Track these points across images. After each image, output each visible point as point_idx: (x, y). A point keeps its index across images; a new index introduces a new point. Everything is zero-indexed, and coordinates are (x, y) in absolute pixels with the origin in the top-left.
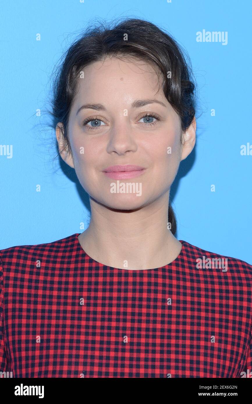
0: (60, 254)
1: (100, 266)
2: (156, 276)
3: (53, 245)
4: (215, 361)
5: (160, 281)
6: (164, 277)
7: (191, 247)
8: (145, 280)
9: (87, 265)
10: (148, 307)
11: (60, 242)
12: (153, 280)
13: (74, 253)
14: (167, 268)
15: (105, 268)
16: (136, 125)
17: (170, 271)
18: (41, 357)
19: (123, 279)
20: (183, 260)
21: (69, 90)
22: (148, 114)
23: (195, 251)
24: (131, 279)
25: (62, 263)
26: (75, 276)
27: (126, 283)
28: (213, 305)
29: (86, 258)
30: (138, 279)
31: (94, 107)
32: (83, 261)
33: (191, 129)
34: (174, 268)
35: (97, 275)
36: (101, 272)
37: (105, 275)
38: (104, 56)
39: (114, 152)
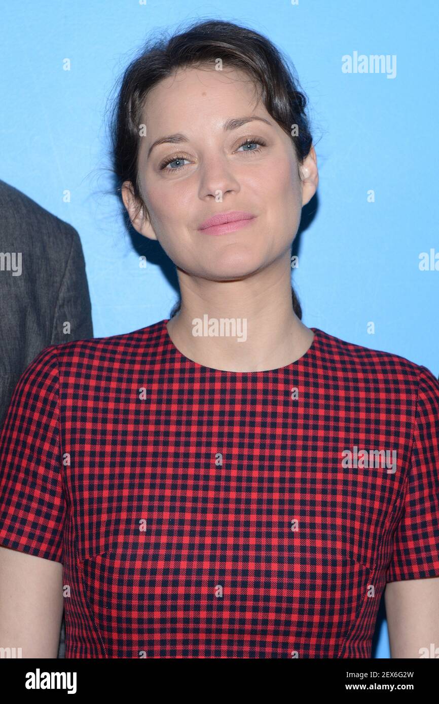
0: (141, 351)
1: (196, 366)
2: (276, 381)
3: (131, 336)
4: (359, 501)
5: (280, 386)
6: (286, 382)
8: (260, 386)
9: (177, 366)
10: (264, 425)
11: (141, 332)
12: (270, 386)
13: (160, 349)
14: (291, 368)
15: (204, 369)
16: (234, 156)
17: (296, 373)
18: (110, 499)
19: (228, 386)
20: (314, 357)
22: (249, 140)
23: (333, 343)
24: (239, 386)
25: (143, 363)
26: (161, 381)
27: (233, 392)
28: (357, 421)
29: (177, 356)
30: (249, 386)
31: (171, 140)
32: (172, 361)
34: (301, 368)
35: (192, 380)
36: (197, 375)
37: (203, 380)
39: (209, 195)
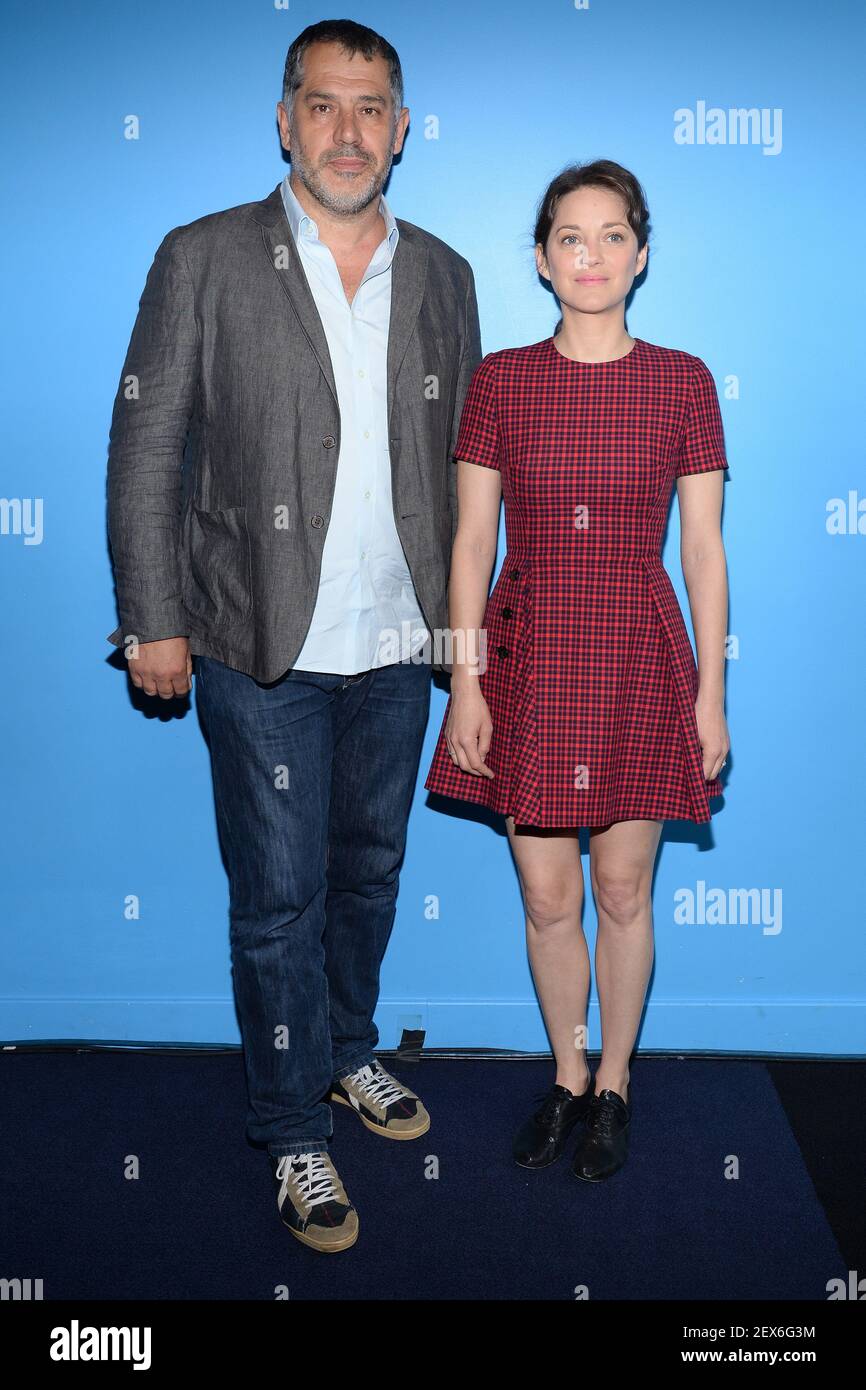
0: (539, 354)
1: (569, 361)
2: (613, 367)
4: (659, 432)
5: (616, 370)
6: (620, 367)
7: (643, 342)
8: (605, 370)
9: (559, 361)
10: (607, 392)
12: (610, 370)
13: (550, 352)
14: (622, 360)
15: (573, 362)
16: (604, 243)
17: (625, 362)
19: (587, 371)
20: (635, 354)
21: (550, 215)
22: (614, 234)
24: (593, 371)
25: (540, 360)
27: (590, 374)
29: (558, 356)
30: (599, 370)
31: (571, 227)
33: (644, 252)
34: (628, 360)
35: (566, 369)
36: (570, 366)
37: (572, 368)
38: (581, 187)
